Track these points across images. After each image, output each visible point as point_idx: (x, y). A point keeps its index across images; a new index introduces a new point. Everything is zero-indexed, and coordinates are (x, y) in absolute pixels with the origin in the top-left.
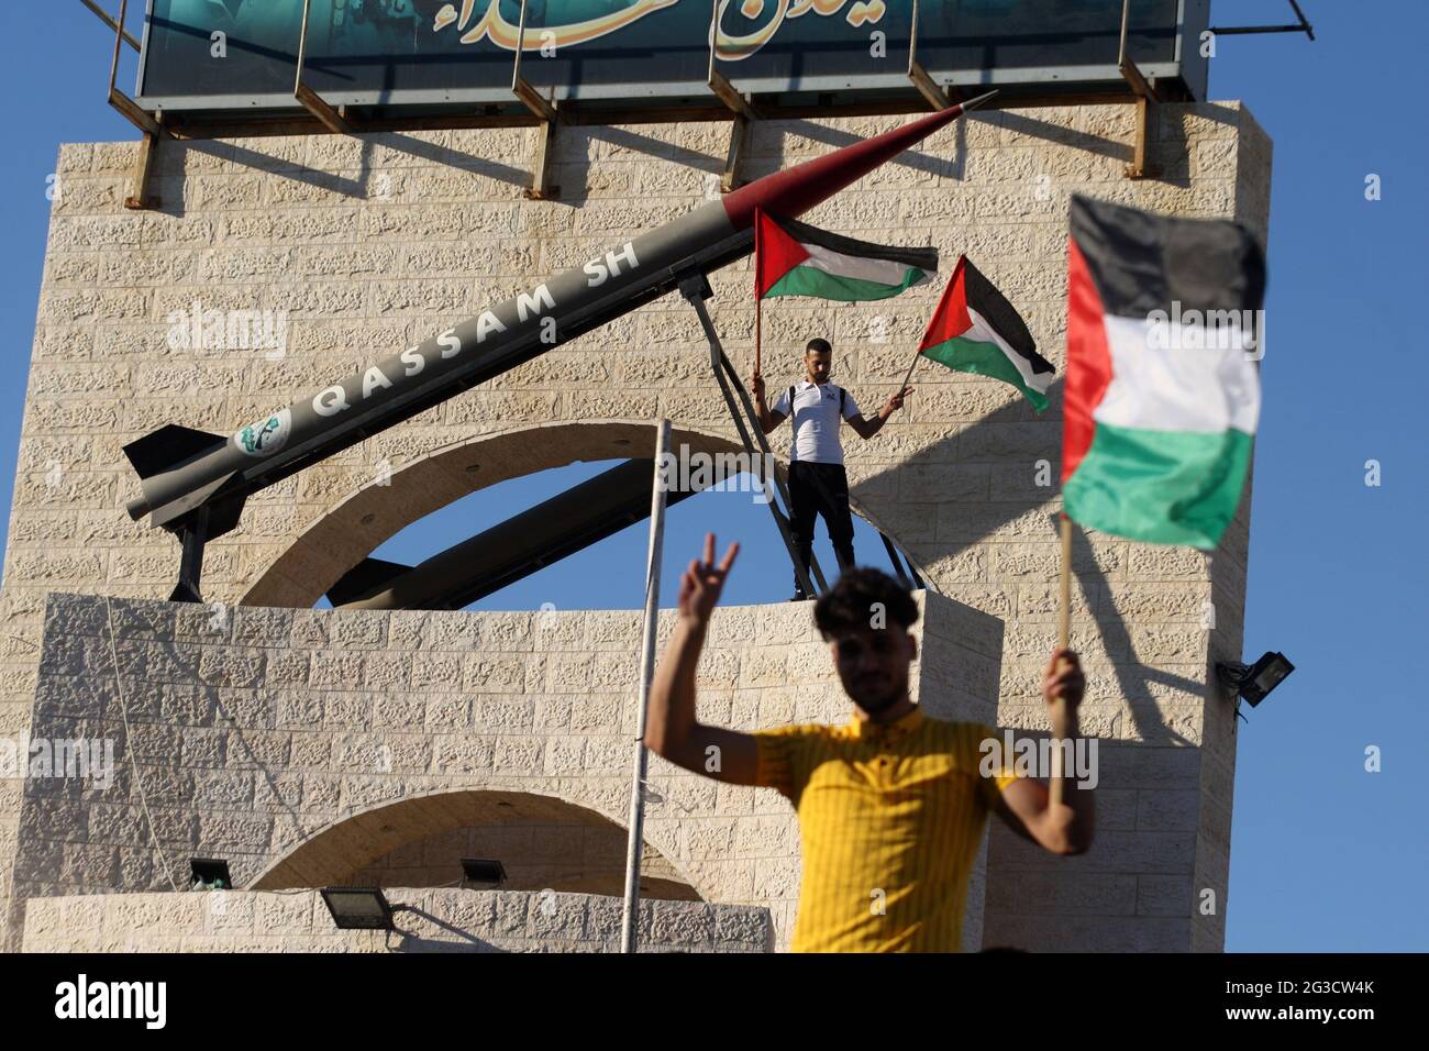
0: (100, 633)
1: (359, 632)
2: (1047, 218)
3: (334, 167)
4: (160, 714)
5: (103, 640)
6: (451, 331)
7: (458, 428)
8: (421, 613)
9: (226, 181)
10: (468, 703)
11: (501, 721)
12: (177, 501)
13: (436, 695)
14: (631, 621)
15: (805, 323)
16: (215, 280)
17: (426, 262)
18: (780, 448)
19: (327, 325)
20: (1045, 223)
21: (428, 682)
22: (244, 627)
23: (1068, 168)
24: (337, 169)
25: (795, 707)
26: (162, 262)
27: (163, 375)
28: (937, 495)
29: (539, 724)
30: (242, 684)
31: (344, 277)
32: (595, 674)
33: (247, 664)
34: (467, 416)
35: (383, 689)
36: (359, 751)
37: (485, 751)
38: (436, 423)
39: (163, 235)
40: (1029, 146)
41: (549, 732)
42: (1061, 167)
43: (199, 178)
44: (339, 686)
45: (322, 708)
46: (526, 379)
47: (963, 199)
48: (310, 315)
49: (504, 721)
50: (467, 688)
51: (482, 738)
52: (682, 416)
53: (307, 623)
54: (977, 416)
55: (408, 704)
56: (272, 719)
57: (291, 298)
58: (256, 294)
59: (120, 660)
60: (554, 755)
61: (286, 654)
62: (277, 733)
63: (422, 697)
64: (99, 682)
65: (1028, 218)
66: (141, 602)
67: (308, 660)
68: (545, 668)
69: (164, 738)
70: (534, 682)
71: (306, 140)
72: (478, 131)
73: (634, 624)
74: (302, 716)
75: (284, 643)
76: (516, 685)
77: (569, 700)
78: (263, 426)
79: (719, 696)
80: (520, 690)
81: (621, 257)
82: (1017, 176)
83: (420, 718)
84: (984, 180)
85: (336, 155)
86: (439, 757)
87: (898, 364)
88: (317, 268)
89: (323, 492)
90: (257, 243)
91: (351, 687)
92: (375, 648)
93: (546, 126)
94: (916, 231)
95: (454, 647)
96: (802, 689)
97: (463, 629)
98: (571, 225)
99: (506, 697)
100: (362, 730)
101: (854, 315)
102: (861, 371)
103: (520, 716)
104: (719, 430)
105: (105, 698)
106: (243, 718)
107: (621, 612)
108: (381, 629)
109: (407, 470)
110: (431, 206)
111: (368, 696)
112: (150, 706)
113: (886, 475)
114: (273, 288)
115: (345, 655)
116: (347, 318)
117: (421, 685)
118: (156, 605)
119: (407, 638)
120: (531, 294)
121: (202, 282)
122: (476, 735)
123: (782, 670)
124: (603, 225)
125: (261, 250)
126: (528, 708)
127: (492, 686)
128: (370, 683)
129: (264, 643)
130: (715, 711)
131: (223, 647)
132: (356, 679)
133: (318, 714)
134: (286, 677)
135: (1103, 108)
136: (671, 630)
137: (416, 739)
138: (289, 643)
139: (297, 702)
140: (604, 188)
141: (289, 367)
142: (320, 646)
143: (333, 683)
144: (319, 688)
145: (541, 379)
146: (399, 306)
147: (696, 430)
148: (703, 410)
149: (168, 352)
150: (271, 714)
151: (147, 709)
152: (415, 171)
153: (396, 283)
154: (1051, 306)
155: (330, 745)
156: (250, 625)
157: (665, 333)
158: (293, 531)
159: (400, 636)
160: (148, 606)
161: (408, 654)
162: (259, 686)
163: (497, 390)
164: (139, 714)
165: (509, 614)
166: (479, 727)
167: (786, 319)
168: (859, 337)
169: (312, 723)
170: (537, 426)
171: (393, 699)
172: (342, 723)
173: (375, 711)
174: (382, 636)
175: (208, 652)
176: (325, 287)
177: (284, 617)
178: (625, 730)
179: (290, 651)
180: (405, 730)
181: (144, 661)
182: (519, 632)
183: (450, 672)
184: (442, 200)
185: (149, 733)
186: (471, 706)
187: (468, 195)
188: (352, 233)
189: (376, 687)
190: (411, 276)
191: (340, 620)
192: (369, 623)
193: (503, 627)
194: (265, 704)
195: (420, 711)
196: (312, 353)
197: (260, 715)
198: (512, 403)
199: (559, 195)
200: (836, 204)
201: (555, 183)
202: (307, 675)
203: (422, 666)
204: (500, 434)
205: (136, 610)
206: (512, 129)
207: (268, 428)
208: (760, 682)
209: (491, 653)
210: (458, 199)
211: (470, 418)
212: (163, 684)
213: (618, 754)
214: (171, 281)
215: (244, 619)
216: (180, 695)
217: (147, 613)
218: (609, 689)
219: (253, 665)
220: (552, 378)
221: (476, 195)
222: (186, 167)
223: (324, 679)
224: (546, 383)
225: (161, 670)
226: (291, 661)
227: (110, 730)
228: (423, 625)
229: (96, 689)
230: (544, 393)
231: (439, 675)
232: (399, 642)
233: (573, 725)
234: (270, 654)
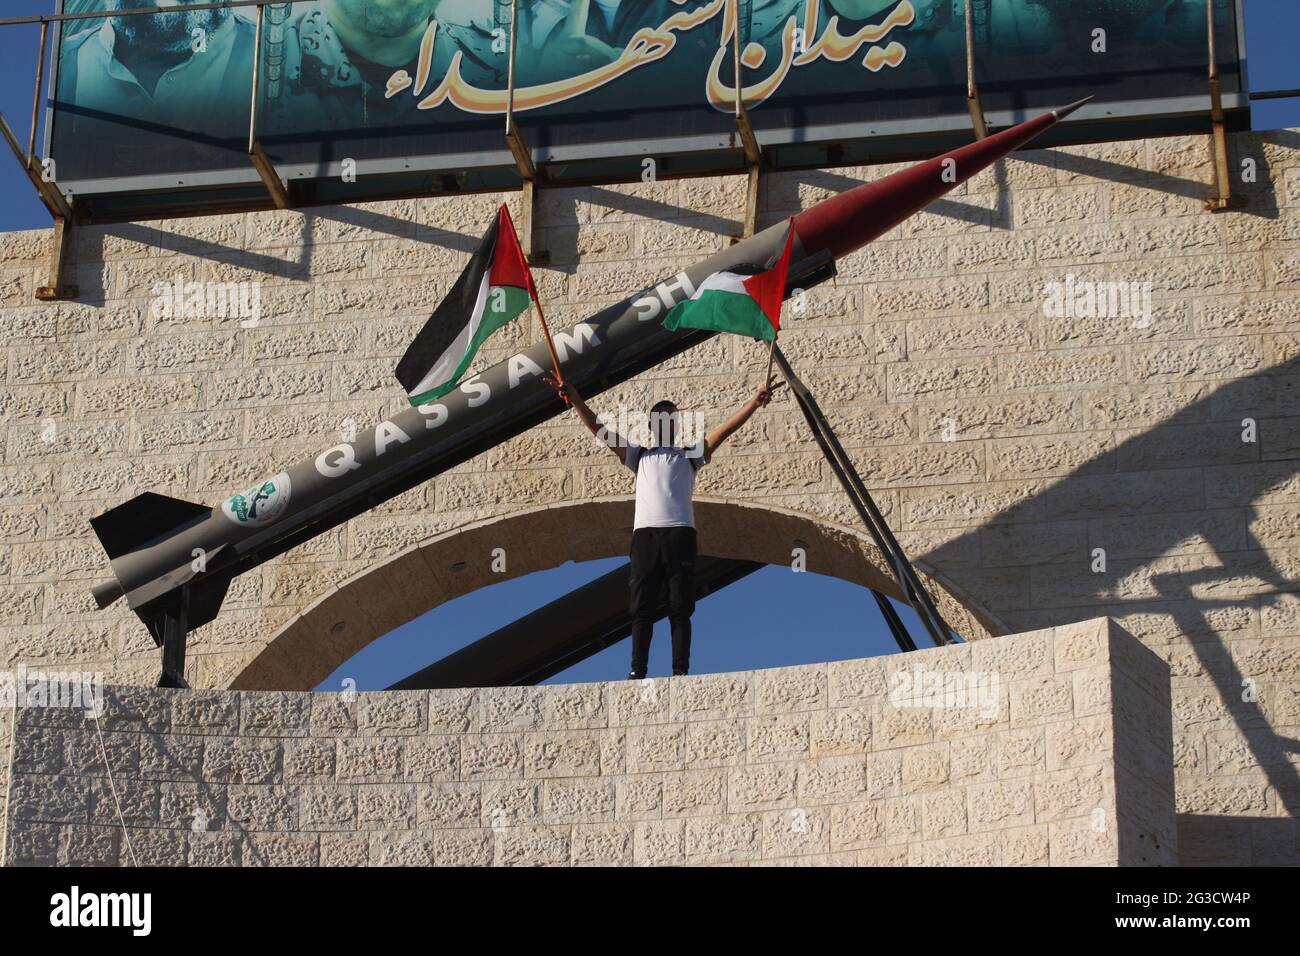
0: (82, 725)
1: (393, 716)
2: (1121, 256)
3: (280, 244)
4: (159, 816)
5: (86, 734)
6: (478, 377)
7: (451, 514)
8: (466, 692)
9: (154, 265)
10: (532, 791)
11: (575, 808)
12: (156, 581)
13: (493, 783)
14: (728, 685)
15: (852, 381)
16: (147, 371)
17: (397, 338)
18: (836, 516)
19: (285, 412)
20: (1120, 263)
21: (481, 769)
22: (254, 715)
23: (1138, 204)
24: (283, 246)
25: (949, 764)
26: (83, 354)
27: (92, 476)
28: (1027, 557)
29: (623, 809)
30: (256, 780)
31: (301, 359)
32: (689, 748)
33: (260, 756)
34: (460, 501)
35: (427, 779)
36: (404, 850)
37: (559, 844)
38: (423, 511)
39: (82, 326)
40: (1088, 184)
41: (637, 816)
42: (1130, 203)
43: (120, 265)
44: (373, 778)
45: (354, 803)
46: (528, 458)
47: (1021, 241)
48: (264, 402)
49: (579, 808)
50: (530, 773)
51: (554, 828)
52: (716, 488)
53: (329, 708)
54: (1065, 469)
55: (459, 795)
56: (295, 820)
57: (240, 385)
58: (197, 383)
59: (109, 755)
60: (645, 843)
61: (306, 744)
62: (301, 835)
63: (476, 787)
64: (84, 781)
65: (1098, 258)
66: (129, 688)
67: (333, 749)
68: (624, 746)
69: (166, 844)
70: (613, 761)
71: (244, 218)
72: (447, 199)
73: (732, 688)
74: (330, 814)
75: (303, 732)
76: (590, 766)
77: (657, 779)
78: (257, 492)
79: (848, 761)
80: (596, 772)
81: (674, 287)
82: (1080, 215)
83: (476, 809)
84: (1043, 221)
85: (282, 231)
86: (502, 853)
87: (966, 419)
88: (268, 351)
89: (294, 592)
90: (195, 329)
91: (387, 779)
92: (414, 733)
93: (529, 188)
94: (970, 278)
95: (510, 727)
96: (956, 744)
97: (520, 706)
98: (566, 292)
99: (580, 781)
100: (406, 826)
101: (907, 371)
102: (923, 428)
103: (599, 801)
104: (762, 500)
105: (92, 799)
106: (260, 819)
107: (715, 676)
108: (419, 711)
109: (394, 562)
110: (399, 280)
111: (409, 788)
112: (146, 808)
113: (964, 539)
114: (218, 375)
115: (378, 742)
116: (308, 403)
117: (473, 773)
118: (147, 692)
119: (453, 720)
120: (570, 332)
121: (133, 374)
122: (545, 826)
123: (927, 725)
124: (603, 289)
125: (200, 335)
126: (608, 791)
127: (559, 768)
128: (410, 773)
129: (279, 732)
130: (846, 779)
131: (230, 739)
132: (393, 770)
133: (351, 811)
134: (307, 771)
135: (1171, 140)
136: (779, 692)
137: (473, 834)
138: (308, 731)
139: (324, 798)
140: (600, 251)
141: (243, 459)
142: (346, 733)
143: (366, 775)
144: (348, 781)
145: (545, 456)
146: (369, 387)
147: (735, 502)
148: (741, 480)
149: (96, 450)
150: (293, 814)
151: (143, 811)
152: (376, 244)
153: (363, 363)
154: (1137, 348)
155: (367, 846)
156: (260, 712)
157: (688, 400)
158: (261, 636)
159: (443, 718)
160: (137, 693)
161: (454, 738)
162: (276, 781)
163: (494, 470)
164: (135, 817)
165: (574, 686)
166: (548, 815)
167: (828, 377)
168: (917, 393)
169: (343, 821)
170: (545, 508)
171: (440, 789)
172: (380, 820)
173: (420, 806)
174: (421, 720)
175: (212, 744)
176: (279, 371)
177: (301, 701)
178: (732, 808)
179: (310, 740)
180: (458, 824)
181: (137, 756)
182: (588, 706)
183: (507, 755)
184: (411, 272)
185: (147, 839)
186: (536, 793)
187: (441, 266)
188: (307, 313)
189: (418, 777)
190: (381, 354)
191: (369, 702)
192: (404, 705)
193: (568, 701)
194: (285, 801)
195: (475, 801)
196: (270, 442)
197: (280, 815)
198: (514, 485)
199: (549, 260)
200: (873, 254)
201: (543, 248)
202: (333, 767)
203: (473, 751)
204: (501, 518)
205: (123, 698)
206: (487, 195)
207: (263, 493)
208: (900, 741)
209: (556, 731)
210: (430, 270)
211: (464, 502)
212: (160, 782)
213: (726, 837)
214: (95, 375)
215: (253, 706)
216: (182, 794)
217: (137, 702)
218: (707, 763)
219: (268, 757)
220: (558, 454)
221: (451, 265)
222: (105, 252)
223: (355, 771)
224: (551, 461)
225: (157, 766)
226: (313, 752)
227: (101, 836)
228: (470, 704)
229: (81, 789)
230: (550, 472)
231: (495, 760)
232: (443, 725)
233: (666, 807)
234: (287, 744)
